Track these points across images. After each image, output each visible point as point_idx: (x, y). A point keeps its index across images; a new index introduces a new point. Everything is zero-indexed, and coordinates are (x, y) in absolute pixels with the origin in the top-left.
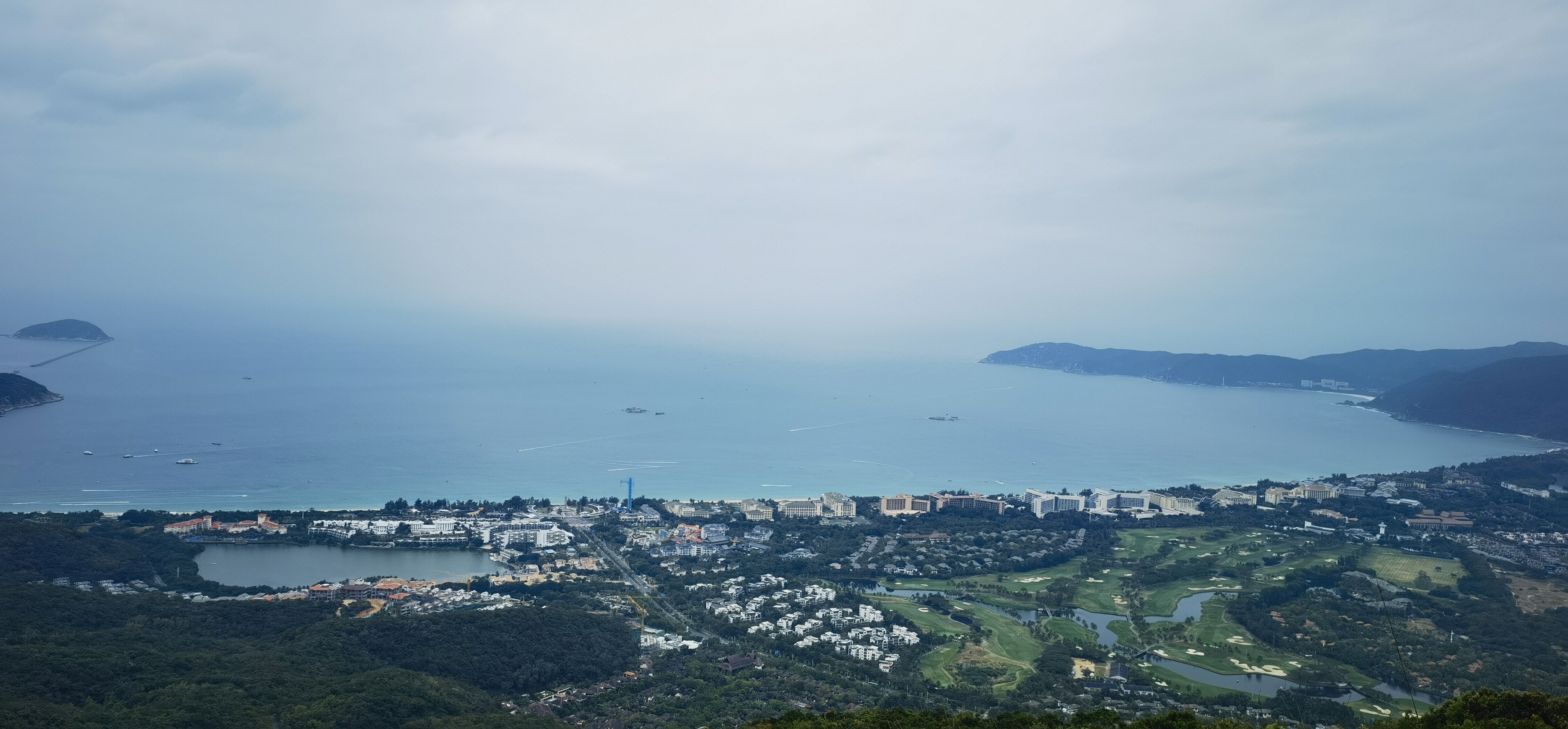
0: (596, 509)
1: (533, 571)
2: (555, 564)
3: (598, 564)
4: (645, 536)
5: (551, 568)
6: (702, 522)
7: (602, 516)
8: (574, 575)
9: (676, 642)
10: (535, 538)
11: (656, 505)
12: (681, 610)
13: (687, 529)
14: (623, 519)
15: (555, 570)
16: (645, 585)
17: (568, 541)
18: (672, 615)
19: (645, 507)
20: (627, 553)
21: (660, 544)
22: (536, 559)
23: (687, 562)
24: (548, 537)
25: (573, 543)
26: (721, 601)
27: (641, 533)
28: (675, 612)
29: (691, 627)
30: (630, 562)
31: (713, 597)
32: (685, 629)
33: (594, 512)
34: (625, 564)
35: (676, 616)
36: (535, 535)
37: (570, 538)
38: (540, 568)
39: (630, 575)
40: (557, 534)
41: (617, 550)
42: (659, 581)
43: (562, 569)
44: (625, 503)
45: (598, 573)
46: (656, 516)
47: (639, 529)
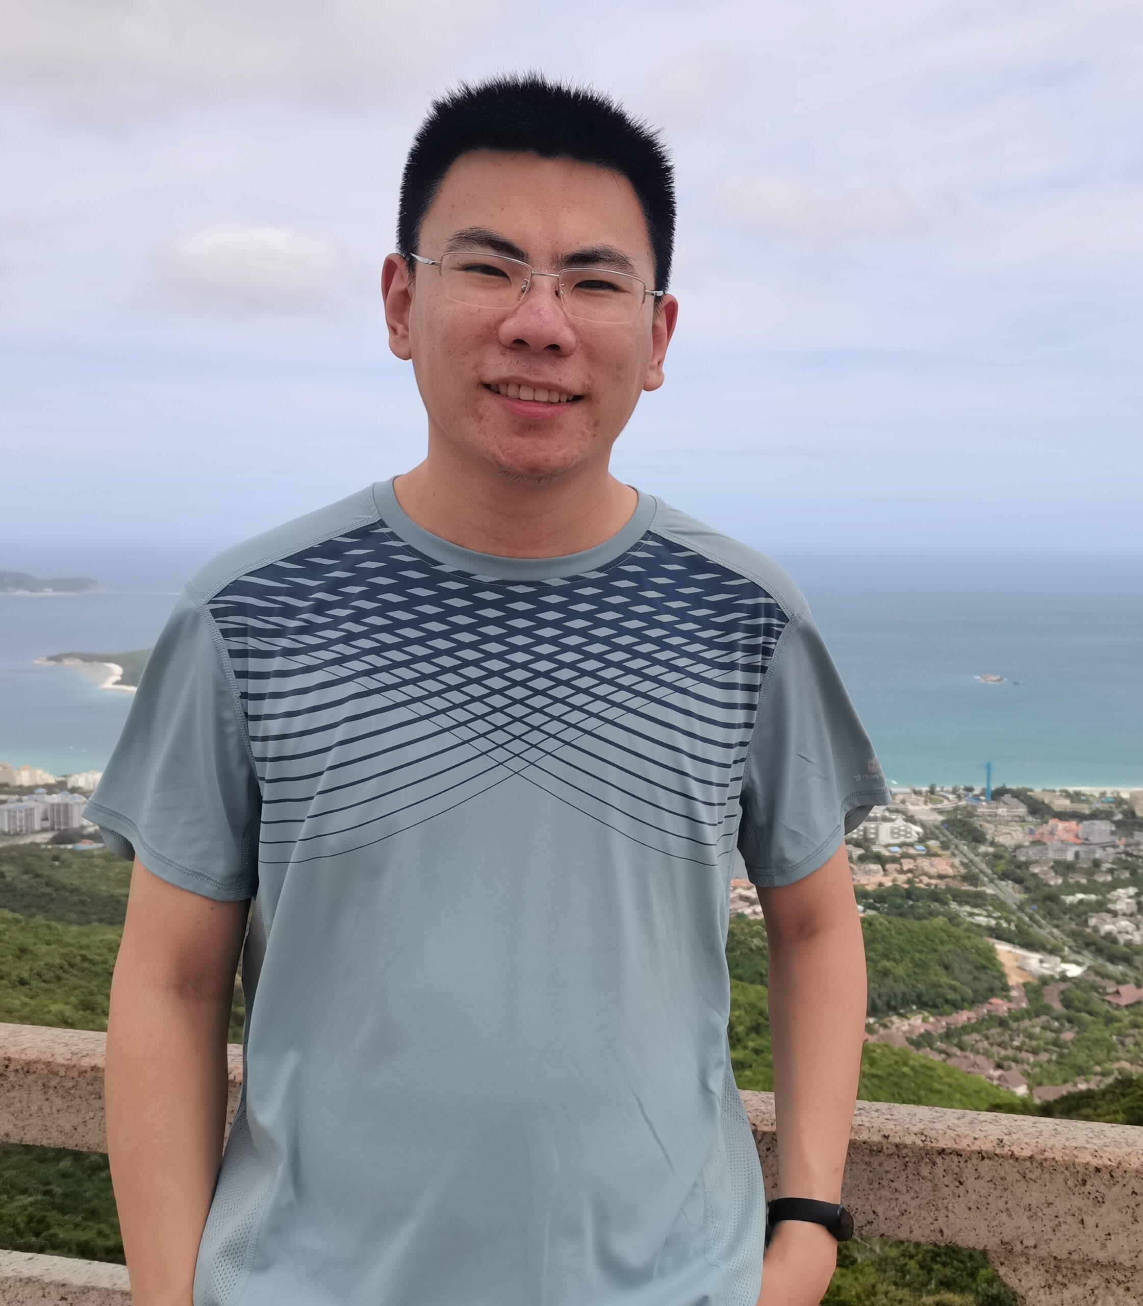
0: (948, 799)
1: (876, 872)
2: (901, 864)
3: (953, 866)
4: (1009, 834)
5: (896, 870)
6: (1079, 817)
7: (956, 809)
8: (926, 880)
9: (1052, 966)
10: (877, 834)
11: (1020, 795)
12: (1057, 926)
13: (1061, 825)
14: (981, 812)
15: (901, 872)
16: (1011, 893)
17: (915, 838)
18: (1046, 931)
19: (1007, 797)
20: (986, 854)
21: (1027, 844)
22: (879, 859)
23: (1063, 868)
24: (892, 833)
25: (921, 841)
26: (1107, 917)
27: (1005, 830)
28: (1049, 929)
29: (1070, 948)
30: (992, 866)
31: (1097, 912)
32: (1063, 950)
33: (946, 802)
34: (983, 866)
35: (1051, 934)
36: (877, 829)
37: (918, 833)
38: (884, 870)
39: (991, 881)
40: (902, 828)
41: (974, 849)
42: (1027, 890)
43: (910, 871)
44: (983, 793)
45: (954, 877)
46: (1020, 810)
47: (1000, 824)
